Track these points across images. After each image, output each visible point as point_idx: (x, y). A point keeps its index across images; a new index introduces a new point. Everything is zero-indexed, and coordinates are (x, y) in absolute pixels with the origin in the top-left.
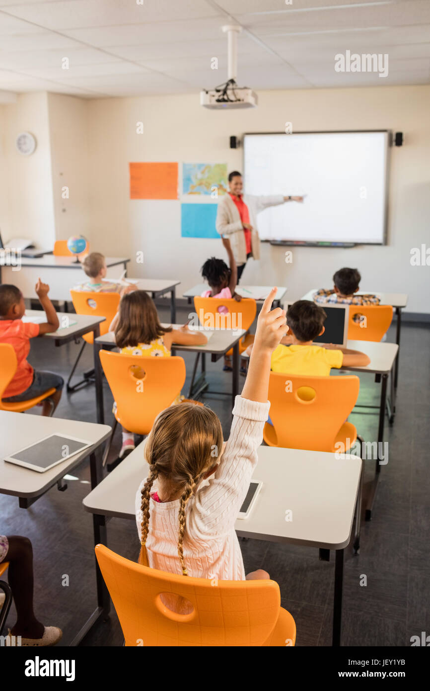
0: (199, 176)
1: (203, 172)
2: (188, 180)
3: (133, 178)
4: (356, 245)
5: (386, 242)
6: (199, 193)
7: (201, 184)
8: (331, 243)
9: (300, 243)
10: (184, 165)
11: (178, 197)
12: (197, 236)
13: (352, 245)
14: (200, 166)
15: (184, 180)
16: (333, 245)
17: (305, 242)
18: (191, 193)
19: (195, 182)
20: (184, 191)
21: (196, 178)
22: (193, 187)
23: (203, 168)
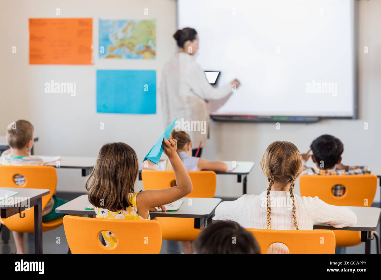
0: (120, 35)
1: (124, 31)
2: (105, 40)
3: (32, 38)
4: (320, 119)
5: (357, 115)
6: (120, 57)
7: (122, 45)
8: (290, 117)
9: (249, 119)
10: (100, 21)
11: (92, 62)
12: (117, 110)
13: (316, 119)
14: (121, 23)
15: (100, 40)
16: (292, 119)
18: (109, 57)
19: (115, 43)
20: (100, 55)
21: (116, 38)
22: (113, 49)
23: (125, 25)
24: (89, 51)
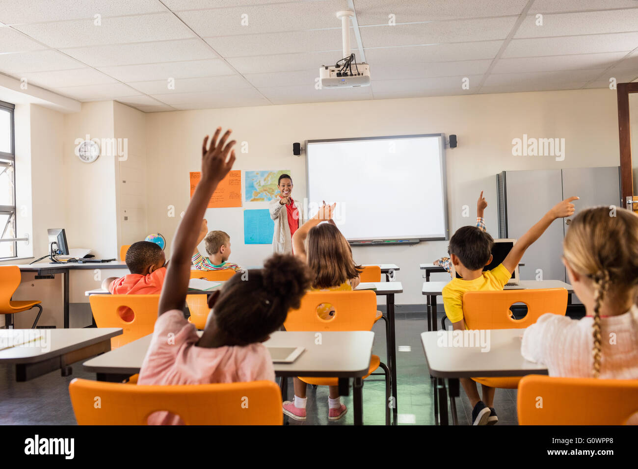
0: (263, 183)
1: (265, 179)
2: (251, 187)
4: (422, 241)
6: (263, 199)
7: (264, 190)
8: (397, 240)
10: (247, 173)
11: (241, 204)
13: (417, 241)
14: (263, 173)
15: (247, 187)
16: (399, 242)
17: (371, 241)
18: (254, 200)
19: (258, 189)
20: (247, 198)
21: (260, 185)
22: (257, 194)
23: (266, 175)
24: (239, 196)
